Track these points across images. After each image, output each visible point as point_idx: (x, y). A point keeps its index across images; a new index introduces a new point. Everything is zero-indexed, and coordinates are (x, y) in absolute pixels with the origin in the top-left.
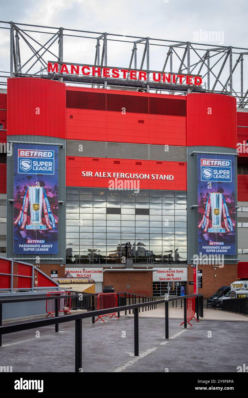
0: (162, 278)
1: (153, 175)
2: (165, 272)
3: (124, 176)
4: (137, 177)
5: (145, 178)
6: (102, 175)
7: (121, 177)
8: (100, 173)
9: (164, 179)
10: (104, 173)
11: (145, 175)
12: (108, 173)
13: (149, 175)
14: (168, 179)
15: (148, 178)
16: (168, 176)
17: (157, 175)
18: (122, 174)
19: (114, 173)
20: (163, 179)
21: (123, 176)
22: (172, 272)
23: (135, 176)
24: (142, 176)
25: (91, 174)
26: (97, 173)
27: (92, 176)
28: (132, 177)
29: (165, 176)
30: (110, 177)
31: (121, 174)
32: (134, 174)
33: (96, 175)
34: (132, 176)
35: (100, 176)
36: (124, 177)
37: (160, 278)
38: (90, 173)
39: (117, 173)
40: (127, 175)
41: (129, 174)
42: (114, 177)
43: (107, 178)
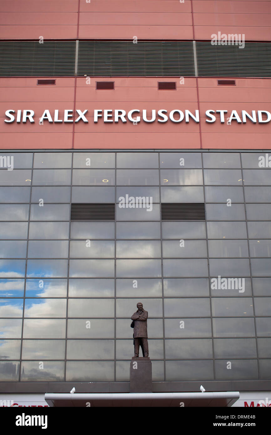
1: (211, 113)
3: (126, 117)
4: (163, 118)
5: (187, 120)
6: (61, 116)
7: (116, 120)
8: (56, 112)
9: (245, 120)
10: (66, 112)
11: (188, 112)
12: (79, 111)
13: (197, 112)
14: (253, 120)
15: (197, 119)
16: (254, 112)
17: (222, 113)
18: (120, 113)
19: (96, 112)
20: (239, 120)
21: (122, 117)
23: (158, 116)
24: (177, 114)
25: (30, 117)
26: (47, 112)
27: (32, 120)
28: (147, 117)
29: (244, 113)
30: (85, 120)
31: (116, 112)
32: (154, 112)
33: (43, 117)
34: (149, 116)
35: (56, 120)
36: (124, 120)
38: (28, 113)
39: (106, 112)
40: (135, 114)
41: (139, 111)
42: (96, 120)
43: (76, 123)
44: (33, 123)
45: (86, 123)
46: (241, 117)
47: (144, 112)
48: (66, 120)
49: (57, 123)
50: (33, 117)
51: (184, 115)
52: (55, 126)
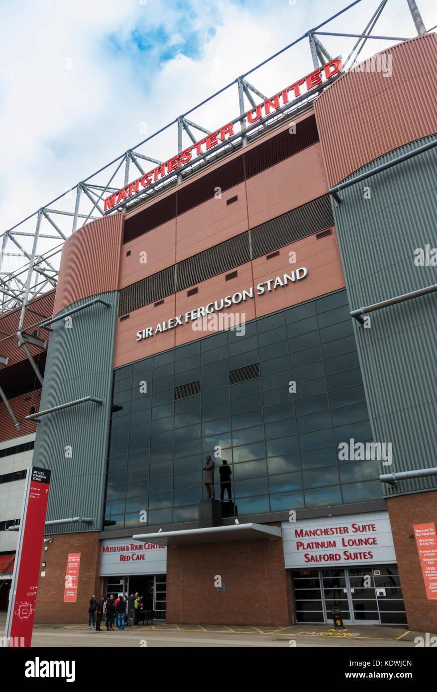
0: (312, 557)
1: (261, 286)
2: (319, 532)
4: (228, 304)
5: (245, 298)
6: (167, 325)
7: (199, 315)
8: (164, 323)
9: (286, 282)
10: (169, 321)
11: (244, 292)
12: (177, 318)
13: (250, 289)
14: (293, 279)
15: (251, 295)
16: (293, 273)
17: (268, 283)
18: (201, 310)
19: (186, 314)
20: (282, 284)
22: (340, 531)
23: (225, 303)
24: (237, 297)
25: (150, 332)
26: (158, 326)
27: (151, 334)
29: (285, 276)
30: (180, 323)
31: (199, 310)
32: (222, 301)
33: (157, 330)
34: (219, 305)
35: (165, 329)
36: (203, 314)
37: (306, 556)
38: (149, 330)
39: (192, 313)
40: (210, 307)
41: (212, 303)
42: (186, 320)
43: (176, 327)
44: (152, 336)
45: (182, 325)
46: (283, 281)
47: (216, 303)
48: (170, 327)
49: (165, 331)
50: (152, 332)
51: (242, 295)
52: (165, 334)
